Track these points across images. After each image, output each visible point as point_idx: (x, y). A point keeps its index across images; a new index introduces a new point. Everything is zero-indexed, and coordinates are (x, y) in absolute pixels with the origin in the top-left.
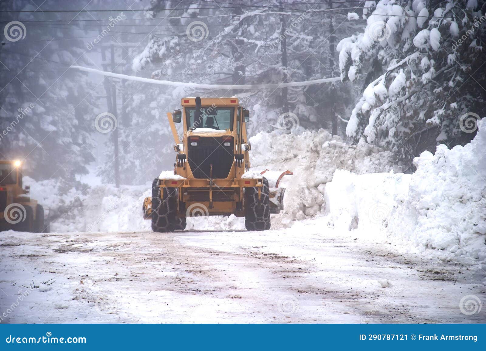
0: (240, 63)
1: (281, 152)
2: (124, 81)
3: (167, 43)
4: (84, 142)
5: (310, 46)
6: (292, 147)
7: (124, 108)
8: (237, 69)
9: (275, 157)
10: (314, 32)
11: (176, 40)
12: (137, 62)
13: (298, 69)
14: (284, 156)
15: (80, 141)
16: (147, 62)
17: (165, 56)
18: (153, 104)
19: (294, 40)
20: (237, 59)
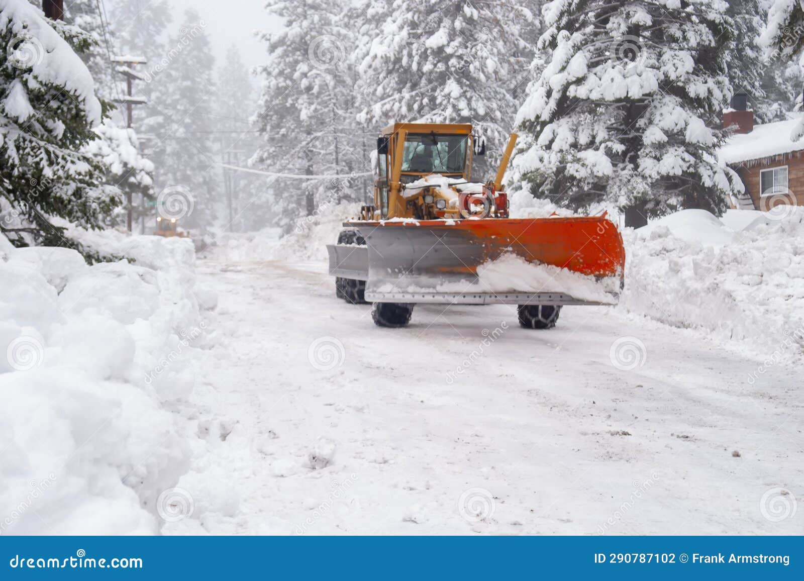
0: (310, 163)
1: (339, 215)
2: (236, 171)
3: (268, 150)
4: (212, 208)
5: (352, 154)
6: (344, 213)
7: (235, 188)
8: (309, 166)
9: (334, 218)
10: (354, 146)
11: (273, 149)
12: (250, 162)
13: (344, 166)
14: (340, 218)
15: (210, 207)
16: (256, 162)
17: (267, 158)
18: (252, 186)
19: (343, 151)
20: (309, 161)
